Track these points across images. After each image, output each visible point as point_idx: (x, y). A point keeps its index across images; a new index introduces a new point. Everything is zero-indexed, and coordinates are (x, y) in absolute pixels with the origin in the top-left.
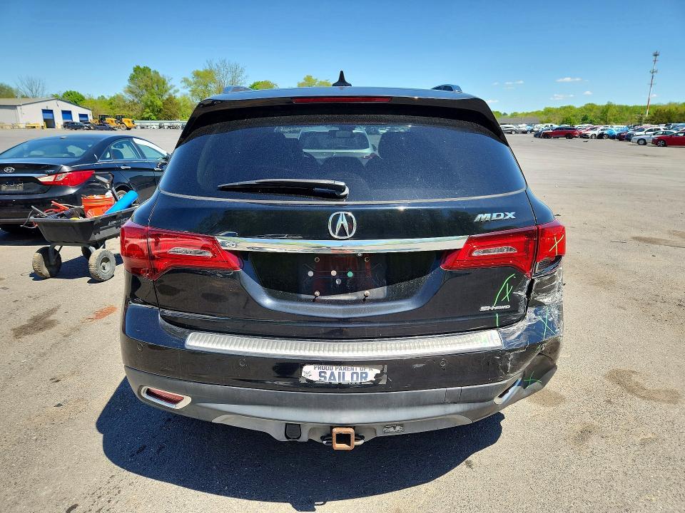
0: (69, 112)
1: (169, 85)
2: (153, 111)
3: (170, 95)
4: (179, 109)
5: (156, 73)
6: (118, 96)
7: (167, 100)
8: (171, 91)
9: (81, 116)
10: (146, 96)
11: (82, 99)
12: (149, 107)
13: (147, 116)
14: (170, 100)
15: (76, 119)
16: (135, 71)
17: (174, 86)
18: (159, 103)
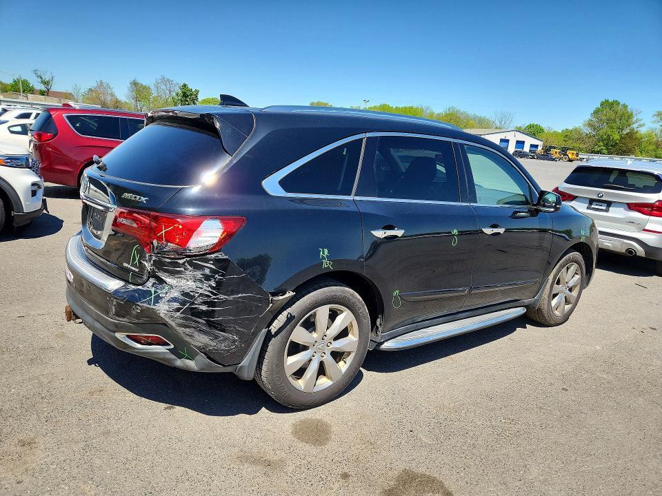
0: (523, 143)
1: (634, 119)
2: (606, 145)
3: (633, 129)
4: (639, 145)
5: (625, 106)
6: (576, 129)
7: (627, 134)
8: (635, 126)
9: (532, 146)
10: (605, 129)
11: (541, 130)
12: (603, 141)
13: (597, 149)
14: (631, 135)
15: (527, 149)
16: (602, 105)
17: (640, 120)
18: (617, 137)
